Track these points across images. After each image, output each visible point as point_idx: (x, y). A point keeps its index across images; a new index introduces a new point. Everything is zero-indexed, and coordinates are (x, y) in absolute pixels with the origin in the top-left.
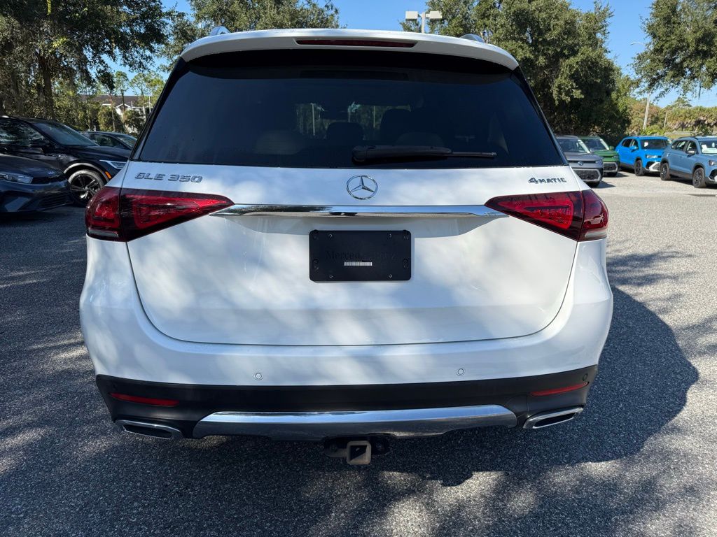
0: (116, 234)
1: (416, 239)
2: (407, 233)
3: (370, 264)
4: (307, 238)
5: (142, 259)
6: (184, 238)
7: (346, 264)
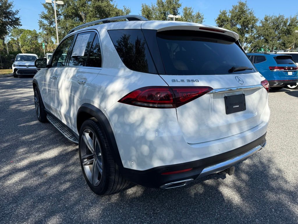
0: (172, 105)
1: (246, 96)
2: (244, 95)
3: (238, 106)
4: (224, 99)
5: (182, 114)
6: (198, 104)
7: (234, 107)
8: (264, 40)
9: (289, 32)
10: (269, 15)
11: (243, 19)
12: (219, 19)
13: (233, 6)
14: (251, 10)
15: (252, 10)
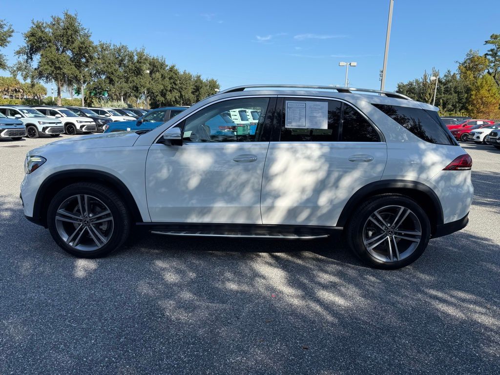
8: (108, 81)
9: (140, 72)
10: (105, 42)
11: (76, 44)
12: (33, 35)
13: (52, 17)
14: (87, 30)
15: (90, 32)
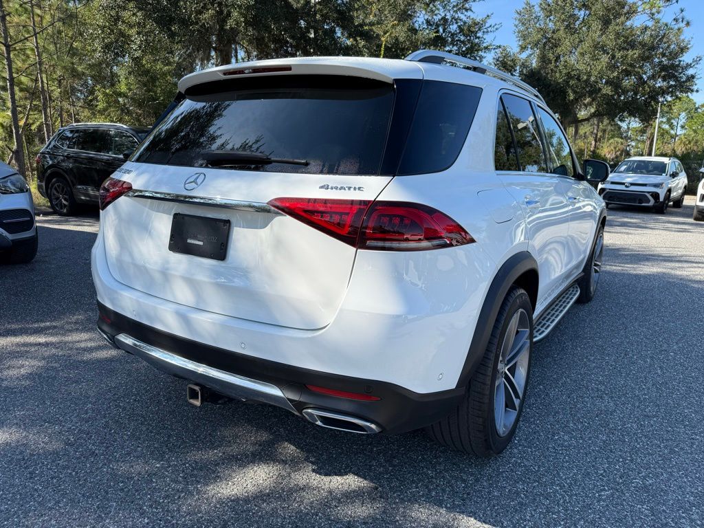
1: (235, 228)
2: (228, 222)
3: (201, 243)
7: (189, 241)
